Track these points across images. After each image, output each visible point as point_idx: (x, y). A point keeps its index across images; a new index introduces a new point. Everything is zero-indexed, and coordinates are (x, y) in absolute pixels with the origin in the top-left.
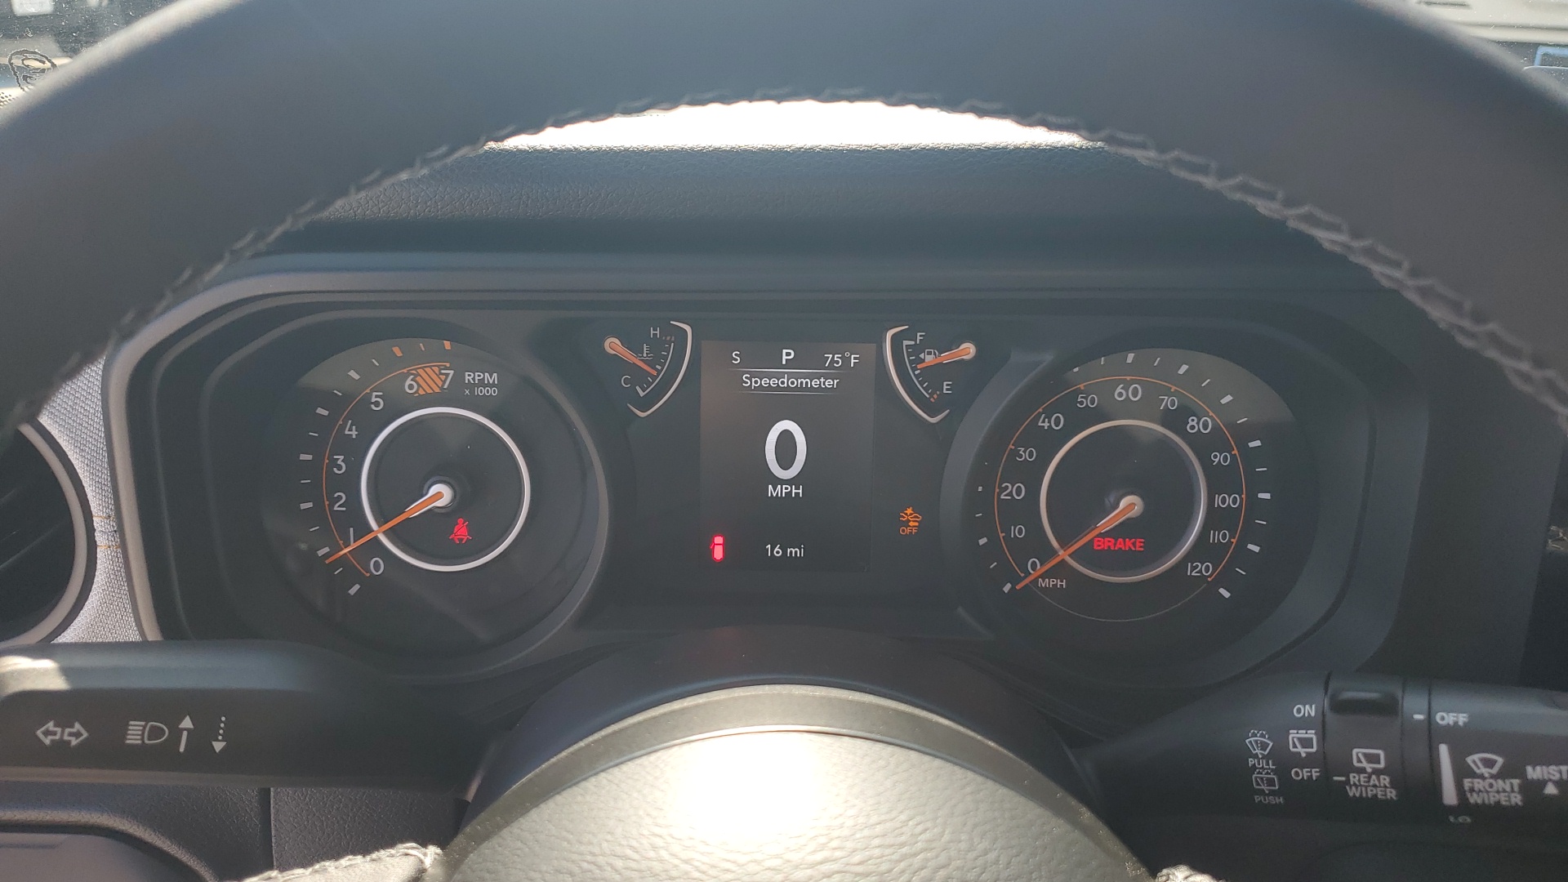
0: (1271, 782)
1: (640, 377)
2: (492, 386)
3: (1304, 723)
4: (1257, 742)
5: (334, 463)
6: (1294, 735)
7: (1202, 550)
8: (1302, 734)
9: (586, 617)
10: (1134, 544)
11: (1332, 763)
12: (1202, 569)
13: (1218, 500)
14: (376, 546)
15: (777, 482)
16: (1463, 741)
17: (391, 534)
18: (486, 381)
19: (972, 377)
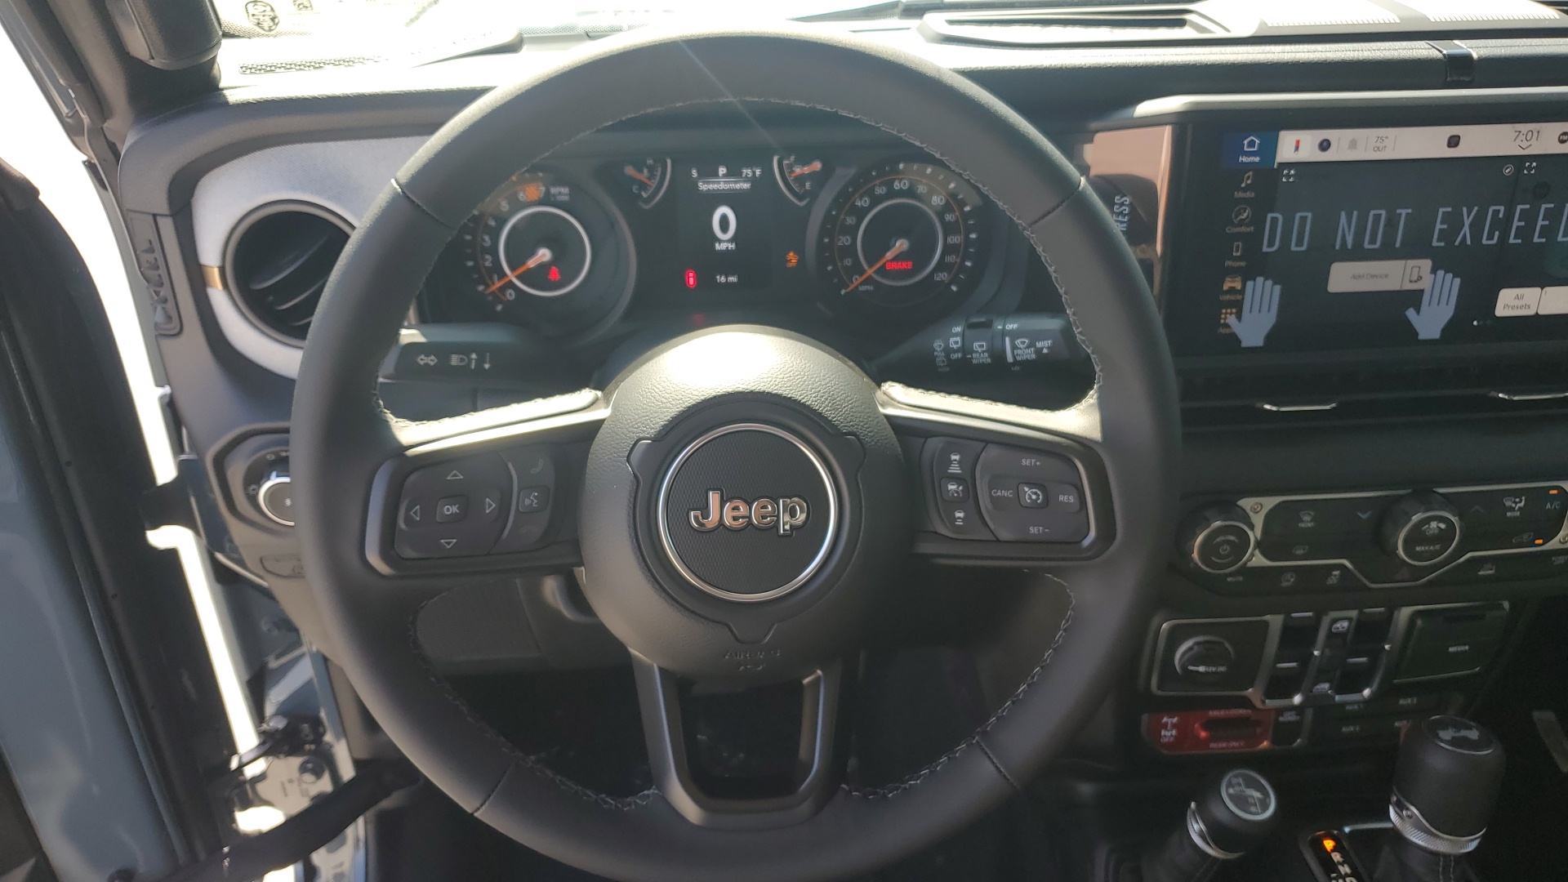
0: (943, 361)
1: (643, 186)
2: (565, 195)
3: (956, 335)
4: (938, 345)
5: (483, 240)
6: (952, 340)
7: (940, 266)
8: (955, 339)
9: (629, 314)
10: (907, 265)
11: (965, 349)
12: (942, 276)
13: (949, 240)
14: (511, 285)
15: (720, 241)
16: (1014, 335)
17: (519, 277)
18: (562, 192)
19: (820, 179)
